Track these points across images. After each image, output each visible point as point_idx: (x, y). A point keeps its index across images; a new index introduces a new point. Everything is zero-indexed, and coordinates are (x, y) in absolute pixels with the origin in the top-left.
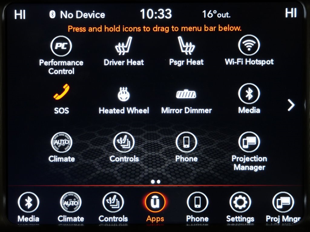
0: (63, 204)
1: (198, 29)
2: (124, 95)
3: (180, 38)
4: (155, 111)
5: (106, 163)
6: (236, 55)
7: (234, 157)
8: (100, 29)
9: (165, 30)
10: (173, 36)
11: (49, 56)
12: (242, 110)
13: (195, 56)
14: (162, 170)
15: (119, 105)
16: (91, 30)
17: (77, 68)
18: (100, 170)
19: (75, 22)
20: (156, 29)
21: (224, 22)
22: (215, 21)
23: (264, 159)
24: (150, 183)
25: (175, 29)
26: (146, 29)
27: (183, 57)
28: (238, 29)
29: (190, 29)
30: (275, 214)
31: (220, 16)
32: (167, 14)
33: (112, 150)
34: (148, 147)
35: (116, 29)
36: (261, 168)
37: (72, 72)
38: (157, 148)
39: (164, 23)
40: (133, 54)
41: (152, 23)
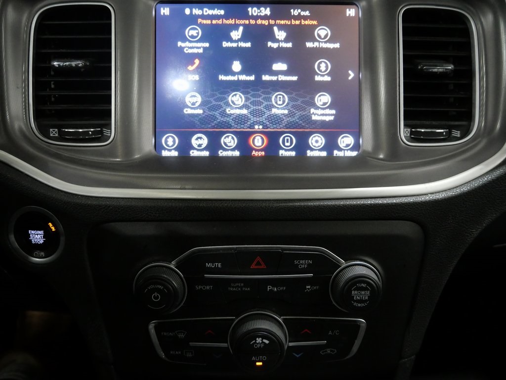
0: (194, 142)
1: (288, 22)
2: (237, 66)
3: (275, 29)
4: (258, 78)
5: (224, 114)
6: (314, 40)
7: (312, 110)
8: (220, 22)
9: (266, 22)
10: (270, 27)
11: (185, 40)
12: (317, 78)
13: (286, 40)
14: (263, 119)
15: (233, 74)
16: (214, 22)
17: (205, 48)
18: (220, 119)
19: (203, 17)
20: (259, 22)
21: (305, 18)
22: (299, 17)
23: (334, 112)
24: (254, 128)
25: (272, 22)
26: (253, 22)
27: (278, 41)
28: (315, 22)
29: (283, 22)
30: (340, 149)
31: (303, 13)
32: (266, 11)
33: (228, 105)
34: (253, 103)
35: (231, 21)
36: (332, 118)
37: (201, 51)
38: (260, 103)
39: (265, 17)
40: (244, 39)
41: (256, 18)
